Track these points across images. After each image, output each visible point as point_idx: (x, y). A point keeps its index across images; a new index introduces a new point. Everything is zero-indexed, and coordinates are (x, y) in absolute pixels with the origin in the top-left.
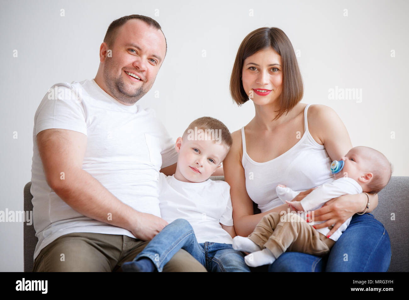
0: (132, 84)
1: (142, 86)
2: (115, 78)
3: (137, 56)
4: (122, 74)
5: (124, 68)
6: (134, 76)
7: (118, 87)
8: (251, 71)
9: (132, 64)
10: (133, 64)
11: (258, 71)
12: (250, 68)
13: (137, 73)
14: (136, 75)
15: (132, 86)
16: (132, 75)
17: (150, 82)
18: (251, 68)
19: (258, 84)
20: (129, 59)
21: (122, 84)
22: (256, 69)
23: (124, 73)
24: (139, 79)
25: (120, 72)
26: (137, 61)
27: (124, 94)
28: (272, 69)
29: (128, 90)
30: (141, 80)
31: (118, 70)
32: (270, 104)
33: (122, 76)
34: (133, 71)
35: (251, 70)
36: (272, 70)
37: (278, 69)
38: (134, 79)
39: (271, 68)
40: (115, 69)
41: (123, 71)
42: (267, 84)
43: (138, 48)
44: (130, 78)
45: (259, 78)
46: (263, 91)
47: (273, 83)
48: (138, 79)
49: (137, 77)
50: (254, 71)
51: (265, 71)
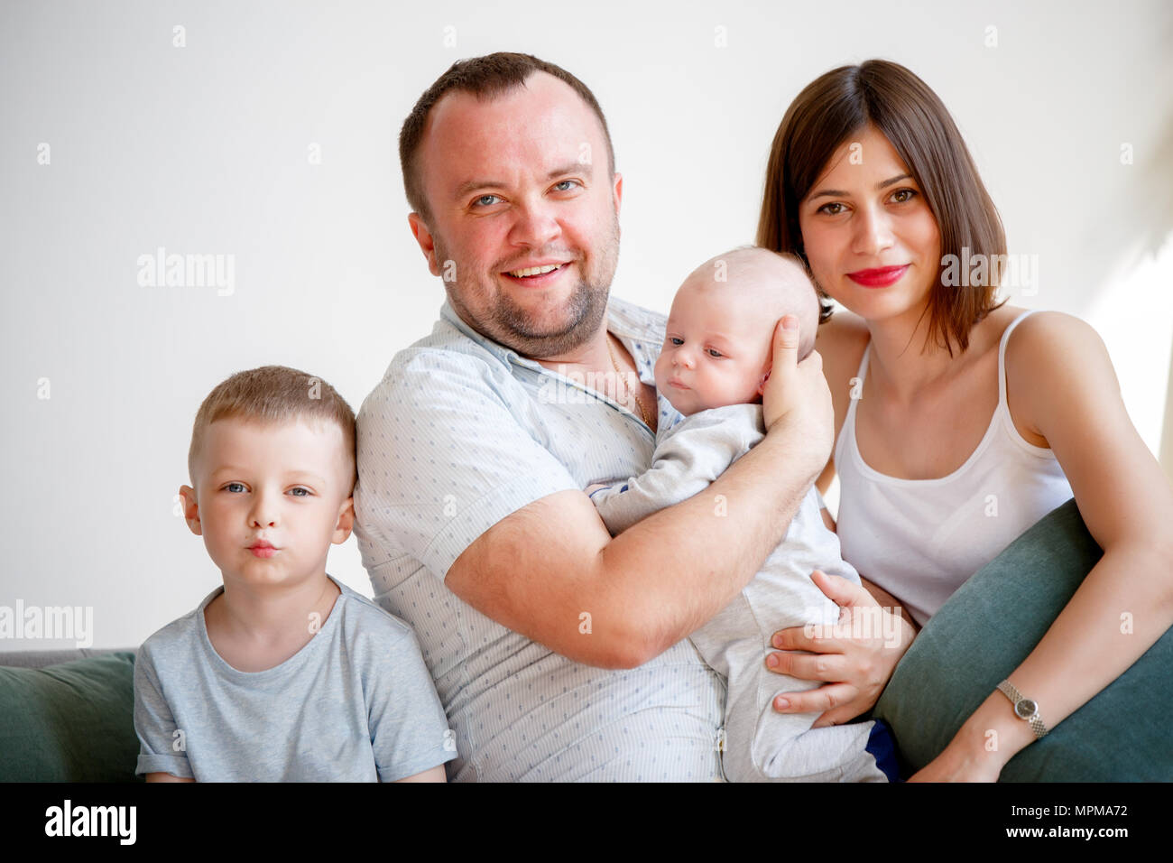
1: (583, 279)
2: (488, 308)
6: (536, 271)
7: (512, 330)
8: (826, 218)
9: (506, 244)
10: (509, 241)
11: (851, 213)
12: (821, 210)
14: (541, 264)
15: (551, 302)
17: (596, 251)
18: (827, 210)
19: (860, 254)
21: (519, 316)
22: (843, 208)
23: (503, 281)
26: (516, 227)
27: (541, 337)
28: (895, 198)
29: (546, 322)
30: (564, 266)
32: (911, 310)
33: (504, 292)
34: (523, 261)
35: (827, 214)
36: (893, 199)
37: (914, 192)
39: (889, 195)
40: (472, 286)
41: (498, 278)
42: (888, 248)
45: (860, 236)
47: (906, 241)
48: (553, 271)
50: (836, 216)
51: (872, 207)
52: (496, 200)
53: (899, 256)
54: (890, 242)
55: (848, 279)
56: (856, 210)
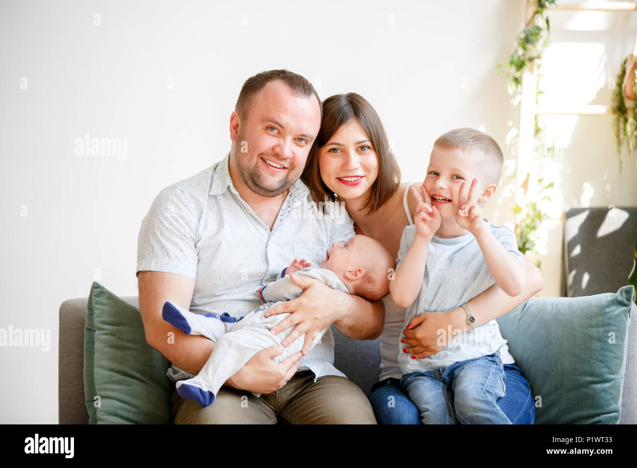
0: (273, 175)
1: (287, 176)
2: (249, 168)
3: (279, 137)
4: (257, 162)
5: (262, 154)
6: (274, 165)
7: (253, 179)
8: (331, 154)
9: (271, 149)
10: (273, 148)
11: (343, 153)
12: (330, 151)
13: (279, 162)
14: (277, 163)
15: (273, 178)
16: (271, 163)
17: (299, 169)
19: (345, 170)
20: (268, 142)
21: (259, 177)
22: (339, 151)
23: (260, 161)
24: (282, 167)
25: (255, 159)
26: (278, 145)
27: (262, 188)
29: (267, 185)
30: (284, 168)
31: (252, 158)
33: (258, 165)
34: (273, 158)
35: (332, 152)
37: (369, 148)
38: (274, 168)
40: (248, 156)
41: (259, 158)
42: (357, 168)
43: (280, 125)
44: (269, 168)
45: (346, 163)
46: (353, 179)
48: (280, 168)
49: (278, 166)
50: (336, 154)
51: (352, 151)
52: (276, 131)
53: (360, 172)
54: (359, 166)
55: (337, 180)
56: (345, 152)
